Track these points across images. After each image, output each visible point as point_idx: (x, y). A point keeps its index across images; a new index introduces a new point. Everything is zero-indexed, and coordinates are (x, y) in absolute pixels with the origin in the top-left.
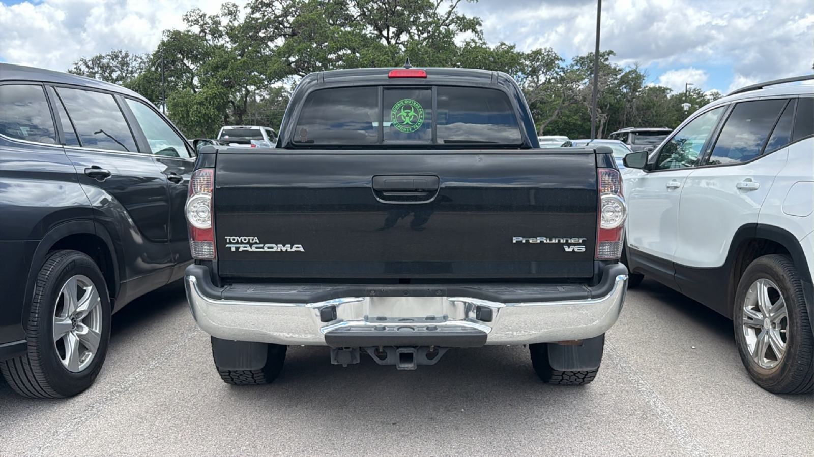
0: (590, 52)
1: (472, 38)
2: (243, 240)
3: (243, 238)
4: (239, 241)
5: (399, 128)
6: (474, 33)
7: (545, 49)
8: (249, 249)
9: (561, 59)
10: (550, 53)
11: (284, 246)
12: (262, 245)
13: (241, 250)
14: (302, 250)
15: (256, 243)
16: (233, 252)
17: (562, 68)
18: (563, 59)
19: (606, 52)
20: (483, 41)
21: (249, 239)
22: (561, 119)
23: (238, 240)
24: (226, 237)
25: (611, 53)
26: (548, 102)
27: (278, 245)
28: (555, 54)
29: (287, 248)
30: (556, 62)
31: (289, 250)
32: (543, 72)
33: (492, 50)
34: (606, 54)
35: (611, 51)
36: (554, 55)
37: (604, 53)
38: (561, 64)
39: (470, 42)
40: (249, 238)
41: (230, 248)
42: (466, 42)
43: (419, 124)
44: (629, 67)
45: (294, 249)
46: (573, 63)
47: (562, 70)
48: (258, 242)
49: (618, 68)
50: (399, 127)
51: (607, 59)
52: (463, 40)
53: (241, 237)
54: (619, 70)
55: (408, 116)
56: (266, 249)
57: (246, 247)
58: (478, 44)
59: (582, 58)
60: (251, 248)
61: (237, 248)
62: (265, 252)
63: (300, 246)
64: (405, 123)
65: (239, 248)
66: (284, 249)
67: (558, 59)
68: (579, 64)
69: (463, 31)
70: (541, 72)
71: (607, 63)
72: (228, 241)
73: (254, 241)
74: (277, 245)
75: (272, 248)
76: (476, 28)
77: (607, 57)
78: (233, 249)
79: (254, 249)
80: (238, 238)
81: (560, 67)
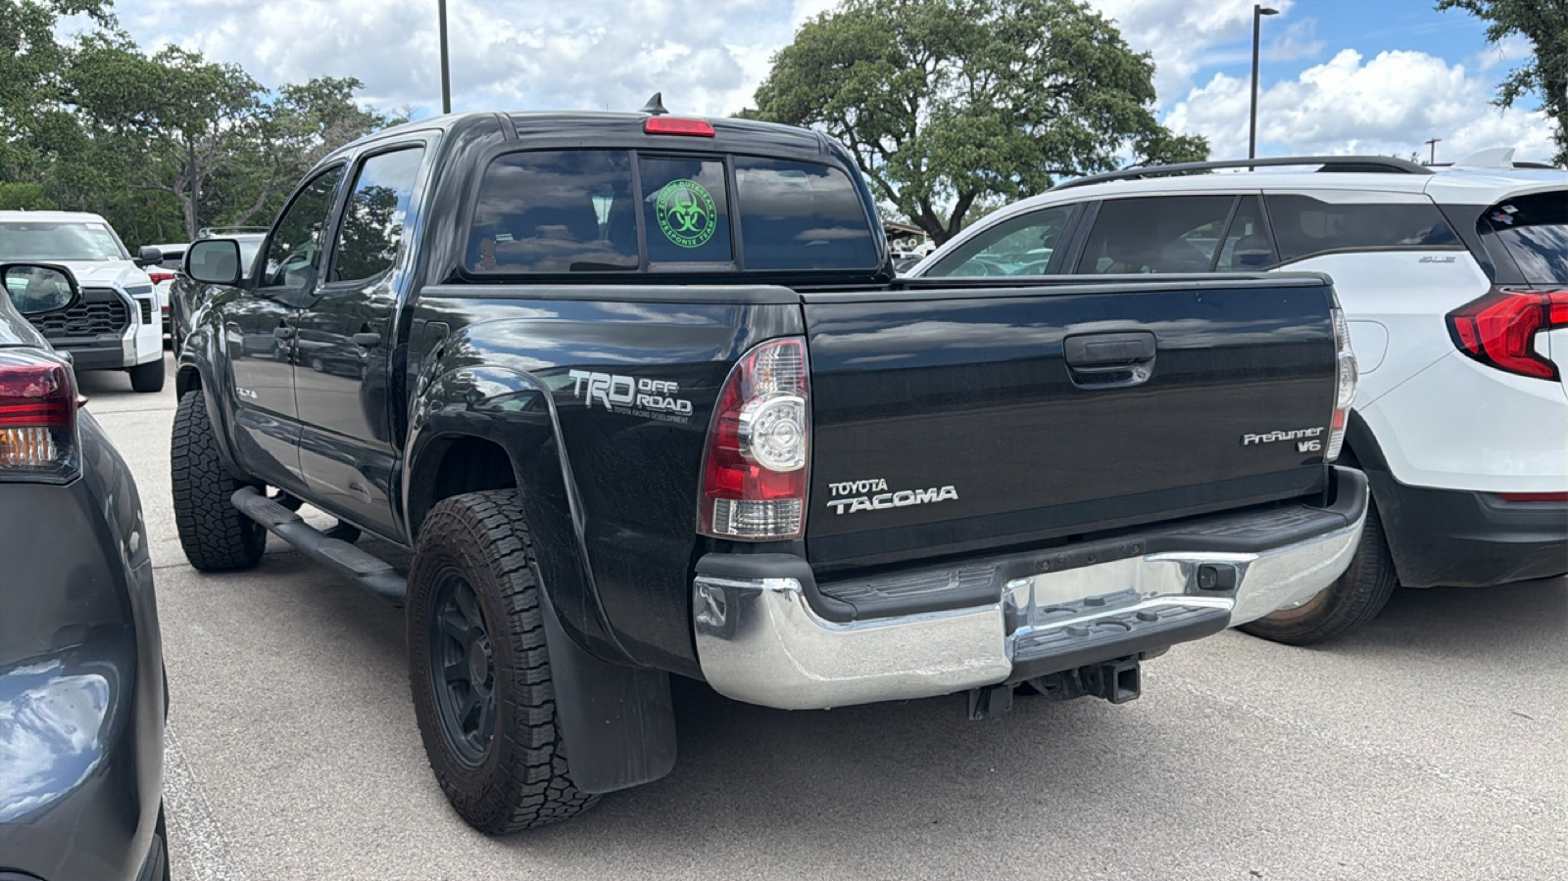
0: (313, 78)
1: (96, 31)
2: (860, 489)
3: (860, 483)
4: (854, 492)
5: (674, 239)
6: (96, 18)
7: (226, 66)
8: (867, 506)
9: (262, 89)
10: (237, 74)
11: (926, 491)
12: (889, 495)
13: (853, 510)
14: (954, 495)
15: (882, 491)
16: (840, 515)
17: (265, 106)
18: (266, 87)
19: (344, 80)
20: (127, 40)
21: (871, 485)
22: (270, 209)
23: (851, 490)
24: (831, 485)
25: (353, 83)
26: (242, 174)
27: (917, 491)
28: (248, 77)
29: (930, 496)
30: (254, 94)
31: (934, 499)
32: (226, 114)
33: (149, 59)
34: (345, 85)
35: (353, 79)
36: (246, 79)
37: (340, 82)
38: (264, 99)
39: (92, 40)
40: (871, 481)
41: (835, 508)
42: (83, 38)
43: (709, 230)
44: (394, 112)
45: (943, 496)
46: (282, 97)
47: (265, 110)
48: (886, 488)
49: (374, 116)
50: (674, 236)
51: (348, 96)
52: (76, 34)
53: (857, 482)
54: (378, 119)
55: (687, 214)
56: (897, 503)
57: (862, 503)
58: (115, 46)
59: (298, 90)
60: (872, 503)
61: (848, 507)
62: (895, 508)
63: (951, 487)
64: (684, 229)
65: (851, 505)
66: (926, 498)
67: (254, 88)
68: (293, 101)
69: (70, 11)
70: (221, 113)
71: (349, 102)
72: (834, 493)
73: (880, 487)
74: (914, 491)
75: (906, 498)
76: (100, 9)
77: (346, 90)
78: (840, 510)
79: (877, 505)
80: (851, 483)
81: (261, 103)
